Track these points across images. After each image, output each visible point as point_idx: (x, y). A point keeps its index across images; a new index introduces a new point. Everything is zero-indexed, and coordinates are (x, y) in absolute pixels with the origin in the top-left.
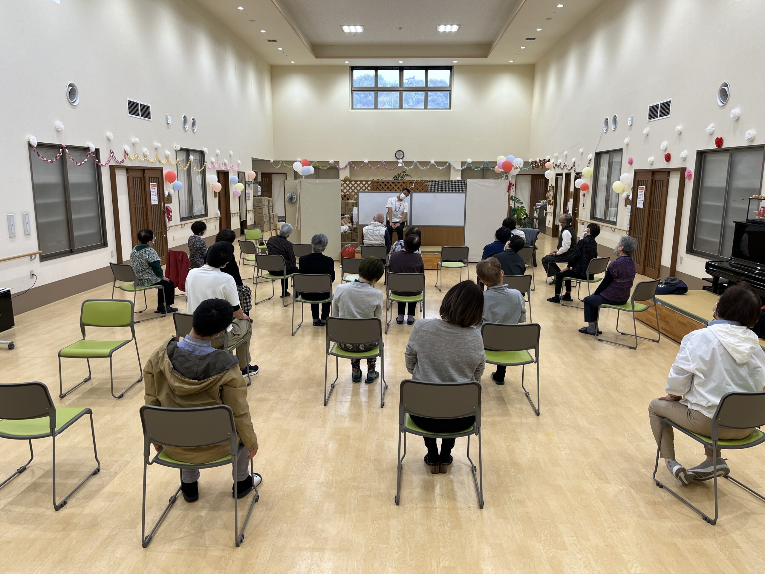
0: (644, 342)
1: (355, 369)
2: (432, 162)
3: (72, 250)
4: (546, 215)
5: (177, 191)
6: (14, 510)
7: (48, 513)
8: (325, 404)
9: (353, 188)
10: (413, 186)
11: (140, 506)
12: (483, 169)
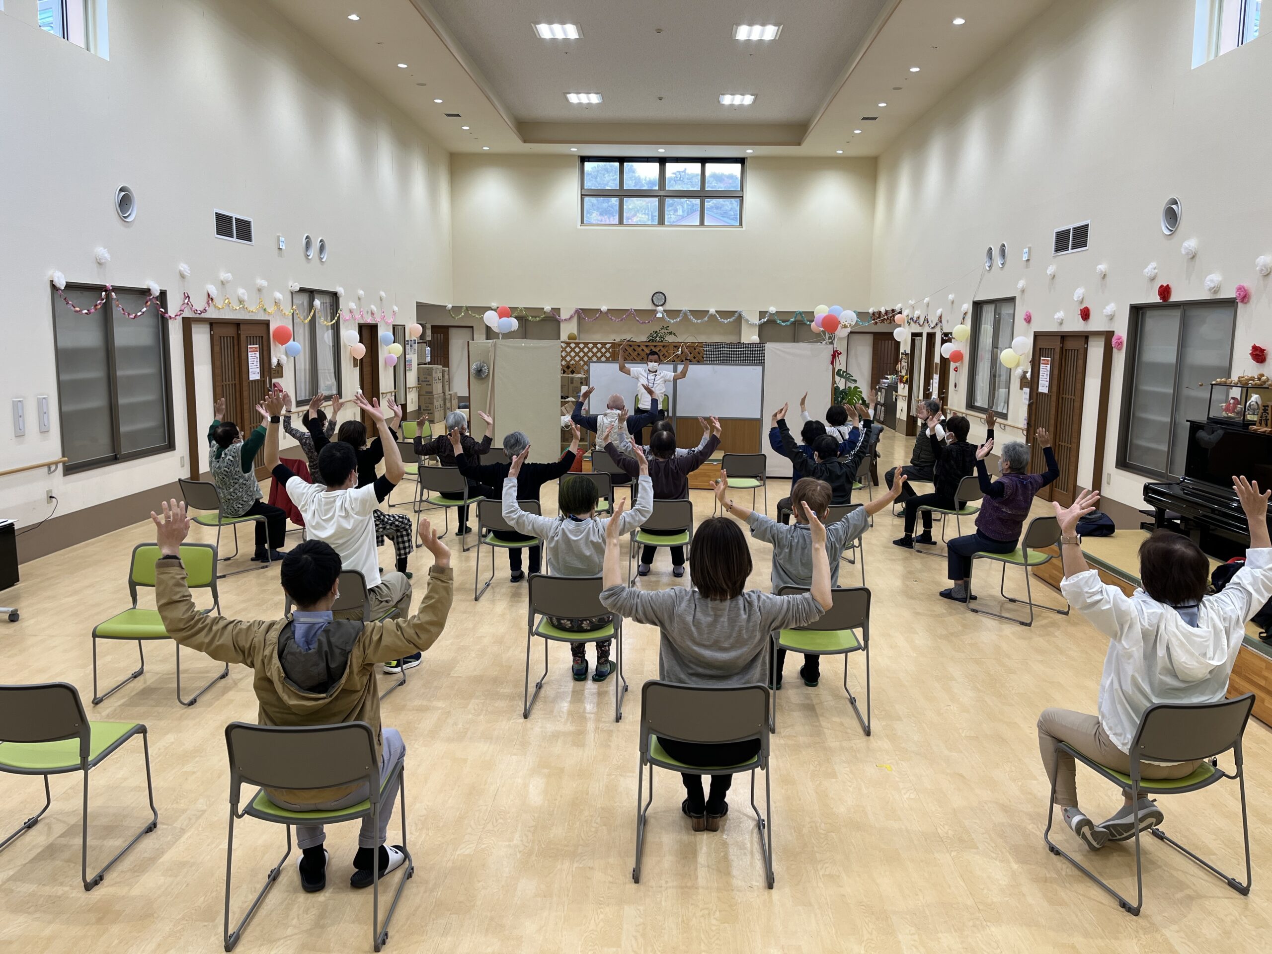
0: (1043, 614)
1: (577, 658)
2: (712, 311)
3: (116, 455)
4: (896, 400)
5: (293, 358)
6: (18, 889)
7: (73, 895)
8: (526, 716)
9: (581, 354)
10: (679, 353)
11: (221, 885)
12: (794, 323)
